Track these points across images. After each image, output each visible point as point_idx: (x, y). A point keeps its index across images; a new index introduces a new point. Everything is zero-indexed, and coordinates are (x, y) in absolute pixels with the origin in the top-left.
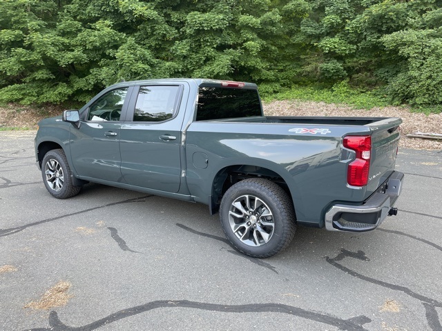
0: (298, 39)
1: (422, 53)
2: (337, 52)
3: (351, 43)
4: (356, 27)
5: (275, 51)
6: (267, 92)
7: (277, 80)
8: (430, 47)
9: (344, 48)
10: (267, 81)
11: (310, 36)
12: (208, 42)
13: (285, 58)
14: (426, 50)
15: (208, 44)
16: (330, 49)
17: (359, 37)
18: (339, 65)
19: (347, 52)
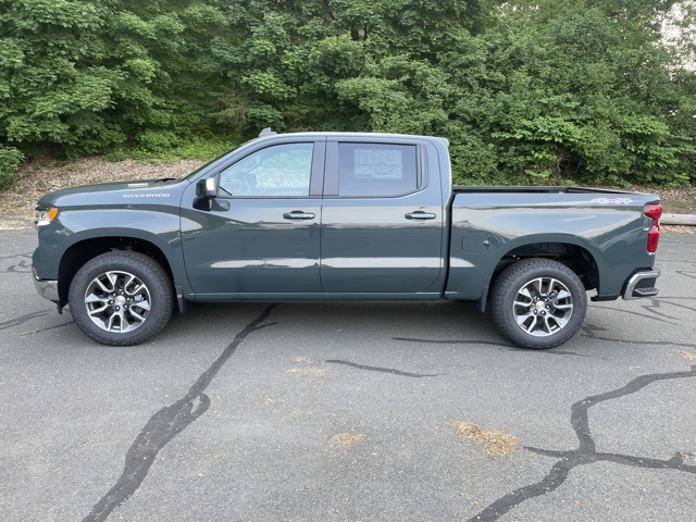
0: (207, 66)
1: (386, 108)
2: (273, 94)
3: (287, 83)
4: (298, 63)
5: (166, 79)
6: (161, 145)
7: (171, 127)
8: (393, 102)
9: (282, 90)
10: (158, 127)
11: (227, 64)
12: (63, 48)
13: (178, 93)
14: (391, 105)
15: (63, 52)
16: (267, 88)
17: (302, 77)
18: (278, 114)
19: (286, 96)
